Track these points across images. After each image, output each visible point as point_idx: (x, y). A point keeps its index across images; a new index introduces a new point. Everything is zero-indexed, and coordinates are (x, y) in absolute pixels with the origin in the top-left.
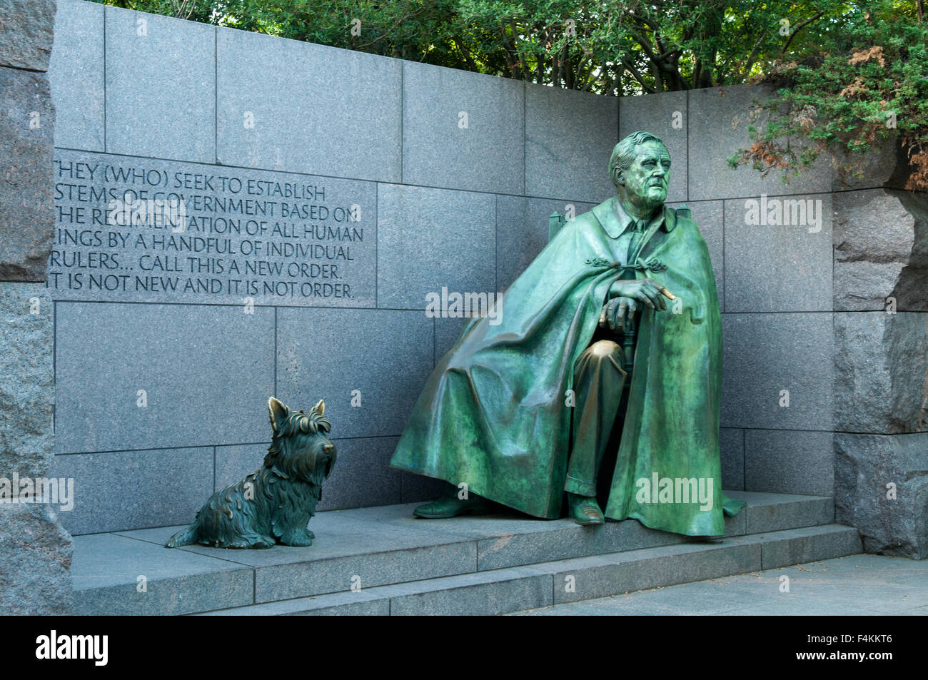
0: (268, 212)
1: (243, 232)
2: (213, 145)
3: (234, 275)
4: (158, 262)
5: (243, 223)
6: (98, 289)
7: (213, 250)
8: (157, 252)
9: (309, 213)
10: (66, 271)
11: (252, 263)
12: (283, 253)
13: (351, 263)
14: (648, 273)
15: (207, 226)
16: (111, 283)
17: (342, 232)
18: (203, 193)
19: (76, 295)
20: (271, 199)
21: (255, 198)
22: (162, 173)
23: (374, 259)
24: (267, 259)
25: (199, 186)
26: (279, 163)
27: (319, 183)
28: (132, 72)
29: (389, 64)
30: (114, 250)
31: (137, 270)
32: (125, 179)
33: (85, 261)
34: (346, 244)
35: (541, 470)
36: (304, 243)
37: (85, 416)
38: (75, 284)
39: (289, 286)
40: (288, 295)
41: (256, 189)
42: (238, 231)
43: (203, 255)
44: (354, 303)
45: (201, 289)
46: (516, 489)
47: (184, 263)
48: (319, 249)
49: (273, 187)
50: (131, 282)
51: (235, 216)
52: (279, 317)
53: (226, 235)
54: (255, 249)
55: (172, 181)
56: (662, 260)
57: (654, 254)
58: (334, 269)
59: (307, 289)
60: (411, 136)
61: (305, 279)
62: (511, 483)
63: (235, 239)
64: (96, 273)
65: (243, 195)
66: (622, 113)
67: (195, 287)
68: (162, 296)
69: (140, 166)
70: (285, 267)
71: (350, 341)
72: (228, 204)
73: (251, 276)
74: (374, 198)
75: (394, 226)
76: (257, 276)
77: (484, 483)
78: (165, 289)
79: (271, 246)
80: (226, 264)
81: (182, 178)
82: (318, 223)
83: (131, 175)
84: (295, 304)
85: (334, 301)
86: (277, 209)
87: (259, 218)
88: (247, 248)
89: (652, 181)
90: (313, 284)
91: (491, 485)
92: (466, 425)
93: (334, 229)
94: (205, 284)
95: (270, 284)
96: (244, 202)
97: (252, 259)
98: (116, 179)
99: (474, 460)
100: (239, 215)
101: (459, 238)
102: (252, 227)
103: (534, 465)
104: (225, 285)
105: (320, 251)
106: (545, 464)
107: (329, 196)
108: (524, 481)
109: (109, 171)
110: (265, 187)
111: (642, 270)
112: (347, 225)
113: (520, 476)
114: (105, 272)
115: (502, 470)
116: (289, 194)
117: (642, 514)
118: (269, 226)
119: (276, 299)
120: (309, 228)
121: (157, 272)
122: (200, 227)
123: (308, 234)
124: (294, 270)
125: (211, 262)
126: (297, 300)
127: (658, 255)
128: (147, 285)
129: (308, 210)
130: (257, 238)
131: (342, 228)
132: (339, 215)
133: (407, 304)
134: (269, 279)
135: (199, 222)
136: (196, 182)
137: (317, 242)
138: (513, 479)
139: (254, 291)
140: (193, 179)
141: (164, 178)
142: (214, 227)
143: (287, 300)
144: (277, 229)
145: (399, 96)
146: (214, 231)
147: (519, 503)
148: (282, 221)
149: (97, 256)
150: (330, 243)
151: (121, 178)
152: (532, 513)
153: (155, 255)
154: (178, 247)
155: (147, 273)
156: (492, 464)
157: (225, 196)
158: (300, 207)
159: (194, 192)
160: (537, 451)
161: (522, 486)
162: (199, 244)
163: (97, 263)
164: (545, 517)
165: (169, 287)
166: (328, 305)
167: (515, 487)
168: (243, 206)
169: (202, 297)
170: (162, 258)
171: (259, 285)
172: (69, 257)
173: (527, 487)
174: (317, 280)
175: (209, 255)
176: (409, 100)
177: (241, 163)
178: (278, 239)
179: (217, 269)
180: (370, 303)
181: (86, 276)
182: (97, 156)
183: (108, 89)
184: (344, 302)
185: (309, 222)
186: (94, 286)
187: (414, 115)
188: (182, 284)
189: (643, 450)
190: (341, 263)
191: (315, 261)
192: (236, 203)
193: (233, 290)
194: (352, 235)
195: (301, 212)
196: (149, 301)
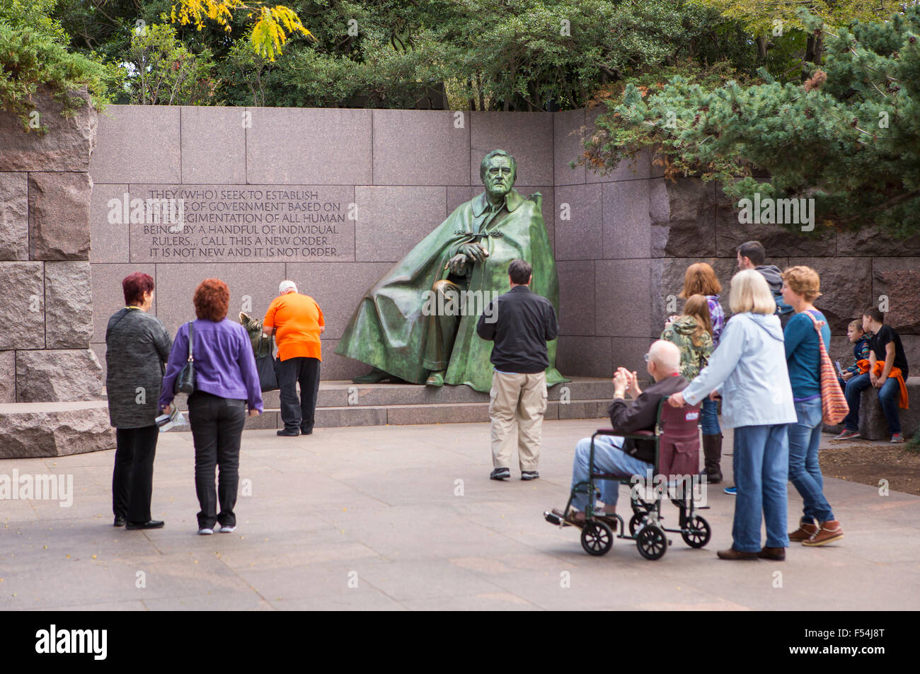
0: (280, 209)
1: (264, 221)
2: (244, 174)
3: (259, 245)
4: (212, 240)
5: (264, 215)
6: (178, 256)
7: (245, 232)
8: (212, 234)
9: (307, 207)
10: (161, 247)
11: (269, 238)
12: (290, 231)
13: (336, 236)
14: (490, 238)
15: (241, 218)
16: (186, 252)
17: (330, 217)
18: (238, 201)
19: (166, 260)
20: (281, 201)
21: (271, 201)
22: (214, 192)
23: (353, 232)
24: (279, 236)
25: (236, 197)
26: (287, 180)
27: (314, 190)
28: (196, 139)
29: (362, 114)
30: (187, 235)
31: (200, 245)
32: (193, 197)
33: (171, 242)
34: (333, 224)
35: (414, 356)
36: (304, 225)
37: (173, 322)
38: (165, 254)
39: (294, 250)
40: (294, 256)
41: (272, 196)
42: (261, 220)
43: (238, 236)
44: (339, 259)
45: (238, 254)
46: (400, 367)
47: (227, 241)
48: (313, 228)
49: (282, 194)
50: (197, 252)
51: (259, 212)
52: (287, 268)
53: (253, 223)
54: (271, 229)
55: (220, 195)
56: (502, 230)
57: (497, 226)
58: (324, 239)
59: (306, 252)
60: (379, 156)
61: (305, 246)
62: (397, 363)
63: (259, 225)
64: (177, 248)
65: (264, 200)
66: (555, 123)
67: (235, 253)
68: (215, 258)
69: (201, 189)
70: (291, 240)
71: (337, 282)
72: (254, 206)
73: (269, 246)
74: (353, 195)
75: (367, 211)
76: (273, 246)
77: (384, 363)
78: (217, 255)
79: (282, 228)
80: (253, 239)
81: (226, 194)
82: (314, 213)
83: (196, 195)
84: (299, 260)
85: (325, 258)
86: (286, 207)
87: (274, 212)
88: (266, 230)
89: (495, 181)
90: (310, 249)
91: (387, 364)
92: (374, 330)
93: (324, 216)
94: (240, 251)
95: (281, 250)
96: (264, 204)
97: (269, 236)
98: (188, 197)
99: (379, 350)
100: (261, 211)
101: (417, 216)
102: (269, 218)
103: (410, 353)
104: (253, 251)
105: (314, 229)
106: (416, 352)
107: (320, 197)
108: (404, 362)
109: (184, 193)
110: (277, 194)
111: (486, 237)
112: (333, 213)
113: (402, 359)
114: (182, 247)
115: (392, 355)
116: (293, 197)
117: (472, 382)
118: (281, 217)
119: (285, 258)
120: (307, 216)
121: (212, 246)
122: (237, 220)
123: (306, 220)
124: (297, 241)
125: (244, 239)
126: (300, 258)
127: (499, 227)
128: (207, 253)
129: (306, 205)
130: (273, 224)
131: (329, 214)
132: (328, 207)
133: (378, 259)
134: (281, 247)
135: (236, 217)
136: (234, 195)
137: (312, 224)
138: (398, 360)
139: (271, 254)
140: (232, 194)
141: (215, 195)
142: (245, 219)
143: (293, 259)
144: (286, 218)
145: (370, 132)
146: (246, 222)
147: (402, 375)
148: (288, 213)
149: (177, 239)
150: (322, 224)
151: (190, 197)
152: (410, 381)
153: (210, 237)
154: (224, 231)
155: (205, 247)
156: (387, 352)
157: (251, 201)
158: (300, 204)
159: (233, 201)
160: (412, 345)
161: (403, 365)
162: (237, 229)
163: (178, 243)
164: (416, 382)
165: (219, 254)
166: (321, 261)
167: (399, 366)
168: (264, 206)
169: (239, 258)
170: (215, 239)
171: (275, 251)
172: (163, 239)
173: (406, 365)
174: (313, 246)
175: (243, 235)
176: (377, 134)
177: (262, 182)
178: (286, 224)
179: (248, 242)
180: (351, 258)
181: (172, 249)
182: (177, 186)
183: (183, 150)
184: (332, 258)
185: (307, 213)
186: (176, 254)
187: (382, 142)
188: (226, 251)
189: (474, 345)
190: (330, 235)
191: (312, 235)
192: (259, 205)
193: (258, 254)
194: (336, 218)
195: (302, 208)
196: (207, 261)
